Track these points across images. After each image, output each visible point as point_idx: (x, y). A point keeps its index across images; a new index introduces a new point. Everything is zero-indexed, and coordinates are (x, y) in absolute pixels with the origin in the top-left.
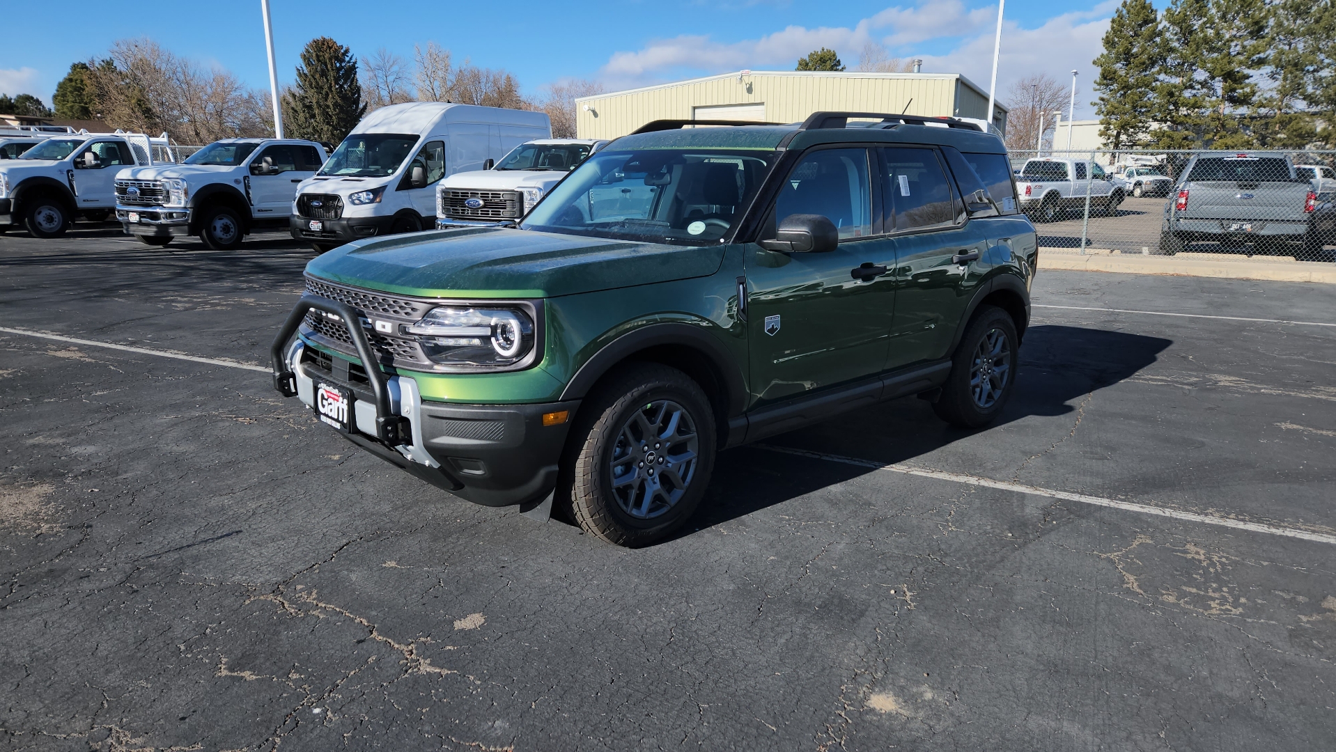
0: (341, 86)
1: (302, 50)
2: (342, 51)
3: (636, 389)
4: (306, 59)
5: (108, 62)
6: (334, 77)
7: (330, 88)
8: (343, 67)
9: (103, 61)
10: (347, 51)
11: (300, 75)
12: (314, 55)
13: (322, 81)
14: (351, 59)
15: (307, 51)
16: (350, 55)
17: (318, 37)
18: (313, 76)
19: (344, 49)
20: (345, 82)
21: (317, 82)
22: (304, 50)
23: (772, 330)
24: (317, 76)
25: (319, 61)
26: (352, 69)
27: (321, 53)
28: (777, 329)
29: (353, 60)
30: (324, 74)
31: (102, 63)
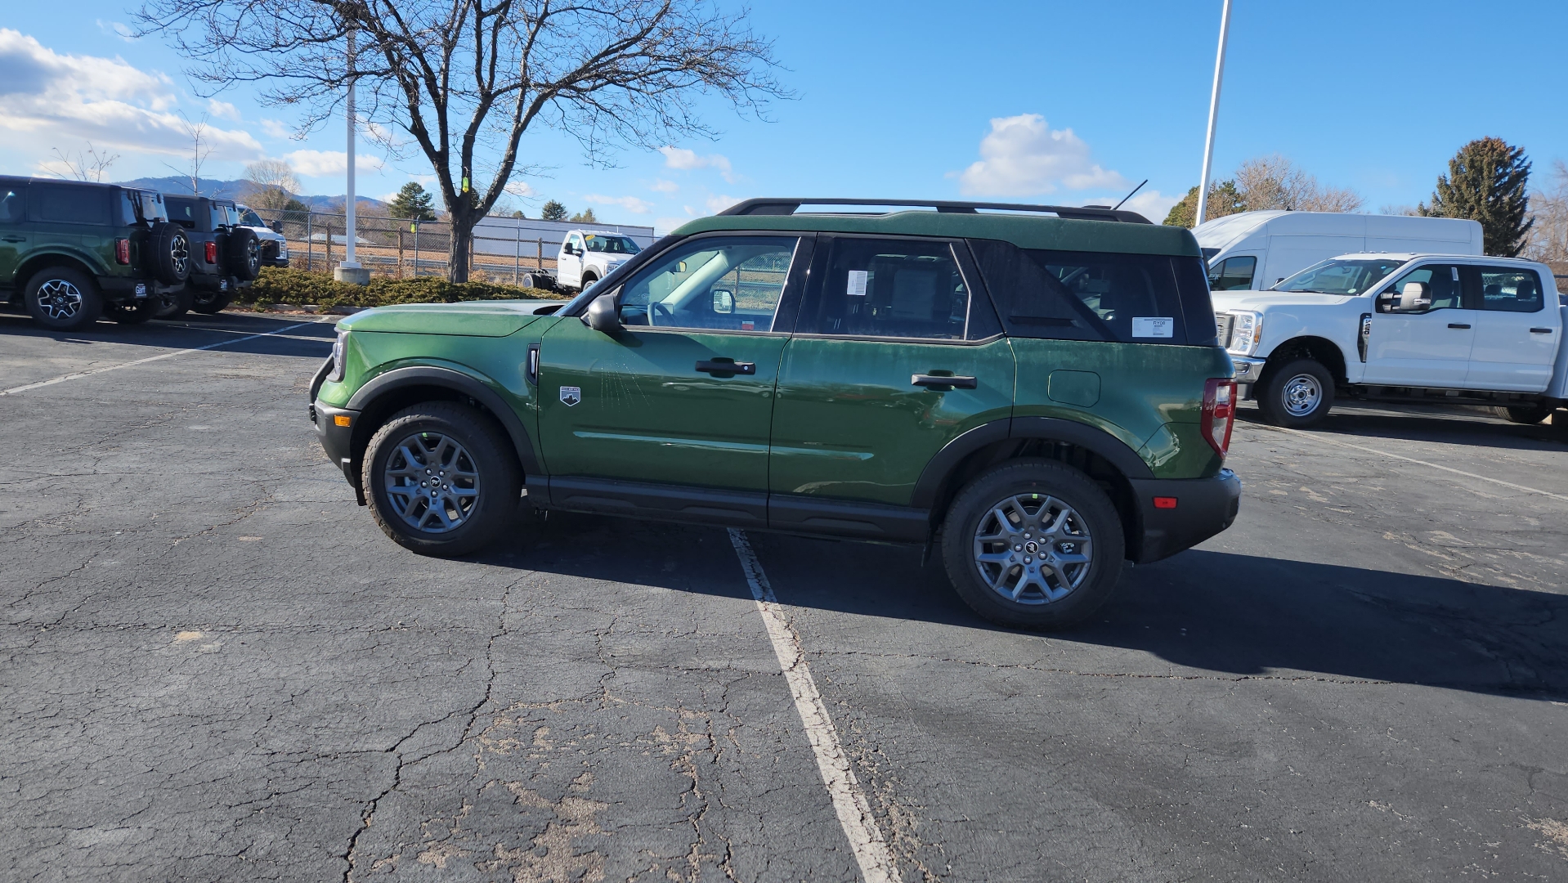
0: (1499, 199)
1: (1453, 155)
2: (1512, 153)
3: (409, 417)
4: (1456, 167)
5: (1228, 184)
6: (1489, 186)
7: (1478, 201)
8: (1507, 174)
9: (1224, 183)
10: (1519, 153)
11: (1440, 187)
12: (1467, 161)
13: (1469, 194)
14: (1523, 162)
15: (1460, 156)
16: (1522, 157)
17: (1480, 137)
18: (1459, 188)
19: (1516, 150)
20: (1505, 194)
21: (1462, 194)
22: (1456, 155)
23: (570, 400)
24: (1464, 187)
25: (1472, 166)
26: (1522, 175)
27: (1478, 158)
28: (576, 401)
29: (1526, 164)
30: (1475, 183)
31: (1223, 186)
